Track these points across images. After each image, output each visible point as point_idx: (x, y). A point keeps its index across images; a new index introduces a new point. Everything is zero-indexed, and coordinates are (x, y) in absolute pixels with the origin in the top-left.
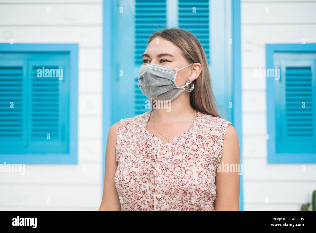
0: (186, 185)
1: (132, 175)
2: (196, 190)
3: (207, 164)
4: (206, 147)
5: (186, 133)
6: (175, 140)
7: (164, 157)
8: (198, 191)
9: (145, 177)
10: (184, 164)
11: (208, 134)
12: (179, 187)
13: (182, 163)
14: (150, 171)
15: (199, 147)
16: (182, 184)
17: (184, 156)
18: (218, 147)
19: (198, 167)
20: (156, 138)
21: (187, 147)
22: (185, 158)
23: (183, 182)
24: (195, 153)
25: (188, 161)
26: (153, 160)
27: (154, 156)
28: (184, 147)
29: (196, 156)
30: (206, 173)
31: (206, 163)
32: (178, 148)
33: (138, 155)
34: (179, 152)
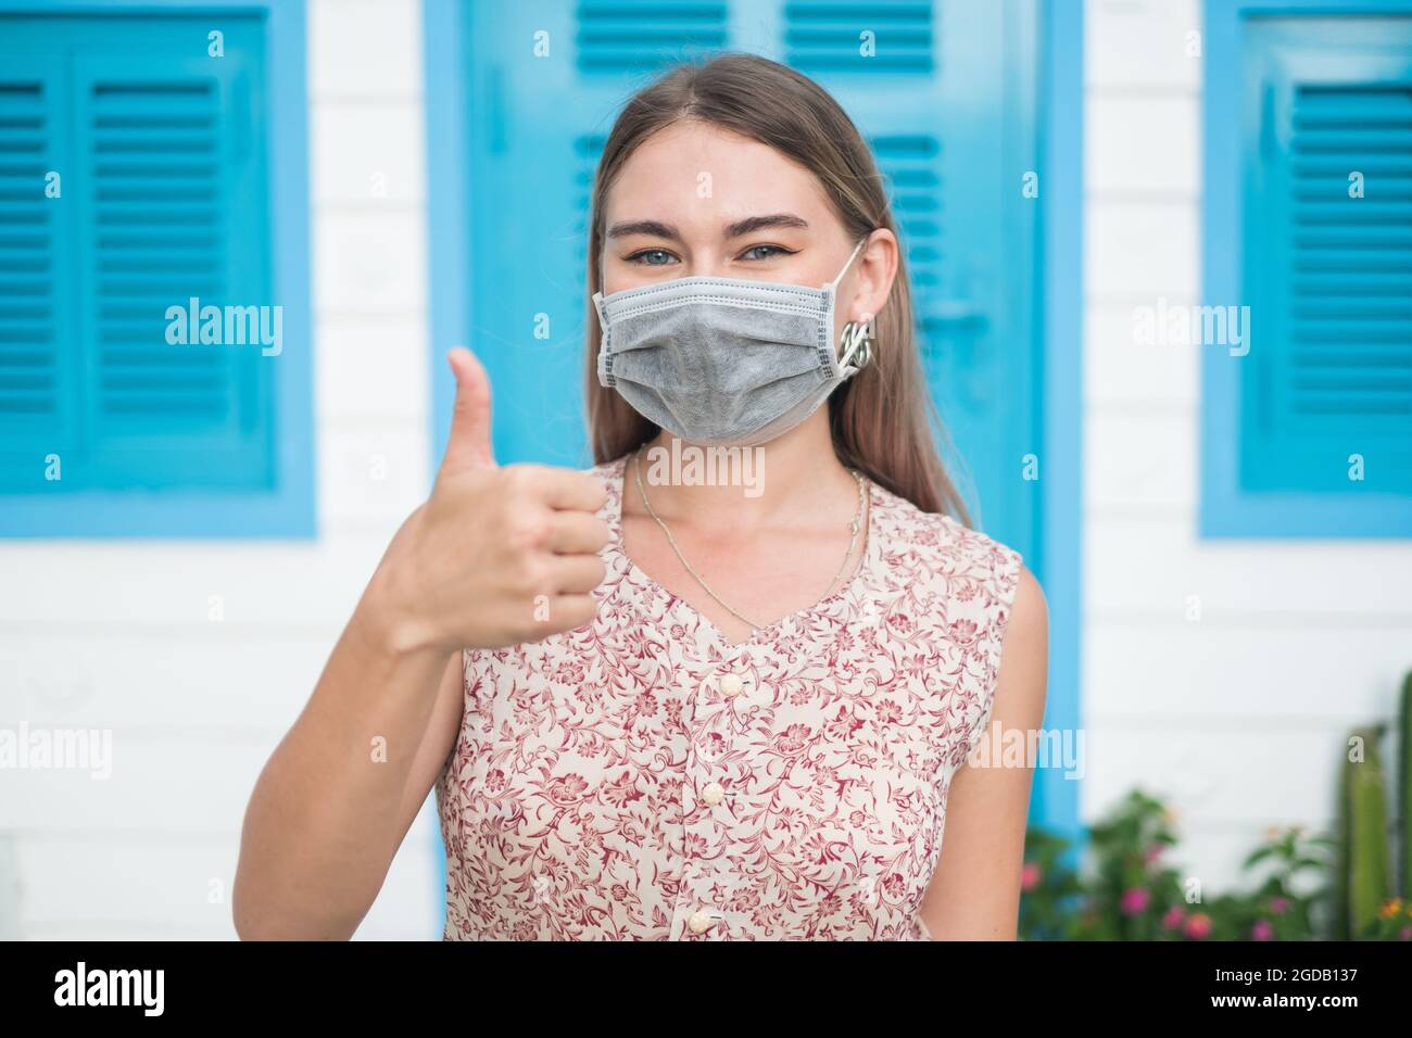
0: (839, 859)
1: (564, 792)
2: (886, 882)
3: (935, 760)
4: (932, 672)
5: (837, 598)
6: (788, 629)
7: (732, 712)
8: (895, 887)
9: (636, 814)
10: (832, 752)
11: (939, 612)
12: (804, 869)
13: (822, 747)
14: (662, 785)
15: (901, 668)
16: (819, 858)
17: (833, 710)
18: (983, 676)
19: (896, 770)
20: (684, 614)
21: (845, 667)
22: (838, 720)
23: (823, 846)
24: (881, 695)
25: (852, 737)
26: (677, 724)
27: (683, 703)
28: (832, 664)
29: (886, 712)
30: (928, 803)
31: (931, 750)
32: (805, 668)
33: (598, 691)
34: (810, 688)
